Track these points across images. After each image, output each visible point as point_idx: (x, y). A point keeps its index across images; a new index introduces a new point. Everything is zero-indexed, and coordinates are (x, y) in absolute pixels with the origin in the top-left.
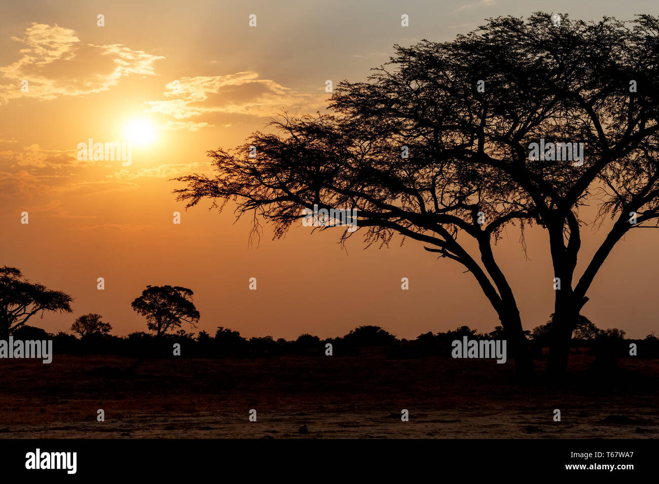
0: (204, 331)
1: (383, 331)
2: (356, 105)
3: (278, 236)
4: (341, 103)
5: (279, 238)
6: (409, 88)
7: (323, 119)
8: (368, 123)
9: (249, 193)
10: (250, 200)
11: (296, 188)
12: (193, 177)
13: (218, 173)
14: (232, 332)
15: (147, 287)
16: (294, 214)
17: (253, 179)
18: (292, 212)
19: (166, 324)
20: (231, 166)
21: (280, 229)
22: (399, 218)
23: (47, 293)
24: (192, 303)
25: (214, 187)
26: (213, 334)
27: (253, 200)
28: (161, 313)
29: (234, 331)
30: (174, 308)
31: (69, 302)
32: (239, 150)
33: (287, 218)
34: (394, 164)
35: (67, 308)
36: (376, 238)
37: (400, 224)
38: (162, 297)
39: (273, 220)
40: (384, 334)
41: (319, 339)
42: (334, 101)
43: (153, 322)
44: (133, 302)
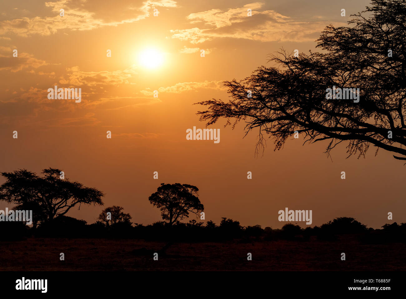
0: (211, 221)
1: (356, 222)
2: (339, 44)
3: (278, 148)
4: (326, 42)
5: (279, 150)
6: (380, 30)
7: (314, 56)
8: (349, 58)
9: (255, 114)
10: (256, 120)
11: (291, 109)
12: (212, 102)
13: (232, 99)
14: (233, 221)
15: (161, 184)
16: (290, 130)
17: (259, 103)
18: (288, 128)
19: (176, 215)
20: (242, 93)
21: (279, 142)
22: (373, 133)
23: (83, 189)
24: (197, 198)
25: (228, 109)
26: (218, 224)
27: (259, 120)
28: (172, 206)
29: (235, 221)
30: (183, 201)
31: (101, 196)
32: (247, 80)
33: (285, 133)
34: (368, 90)
35: (99, 201)
36: (355, 150)
37: (375, 138)
38: (173, 193)
39: (274, 135)
40: (357, 224)
41: (300, 228)
42: (322, 41)
43: (166, 213)
44: (150, 197)
